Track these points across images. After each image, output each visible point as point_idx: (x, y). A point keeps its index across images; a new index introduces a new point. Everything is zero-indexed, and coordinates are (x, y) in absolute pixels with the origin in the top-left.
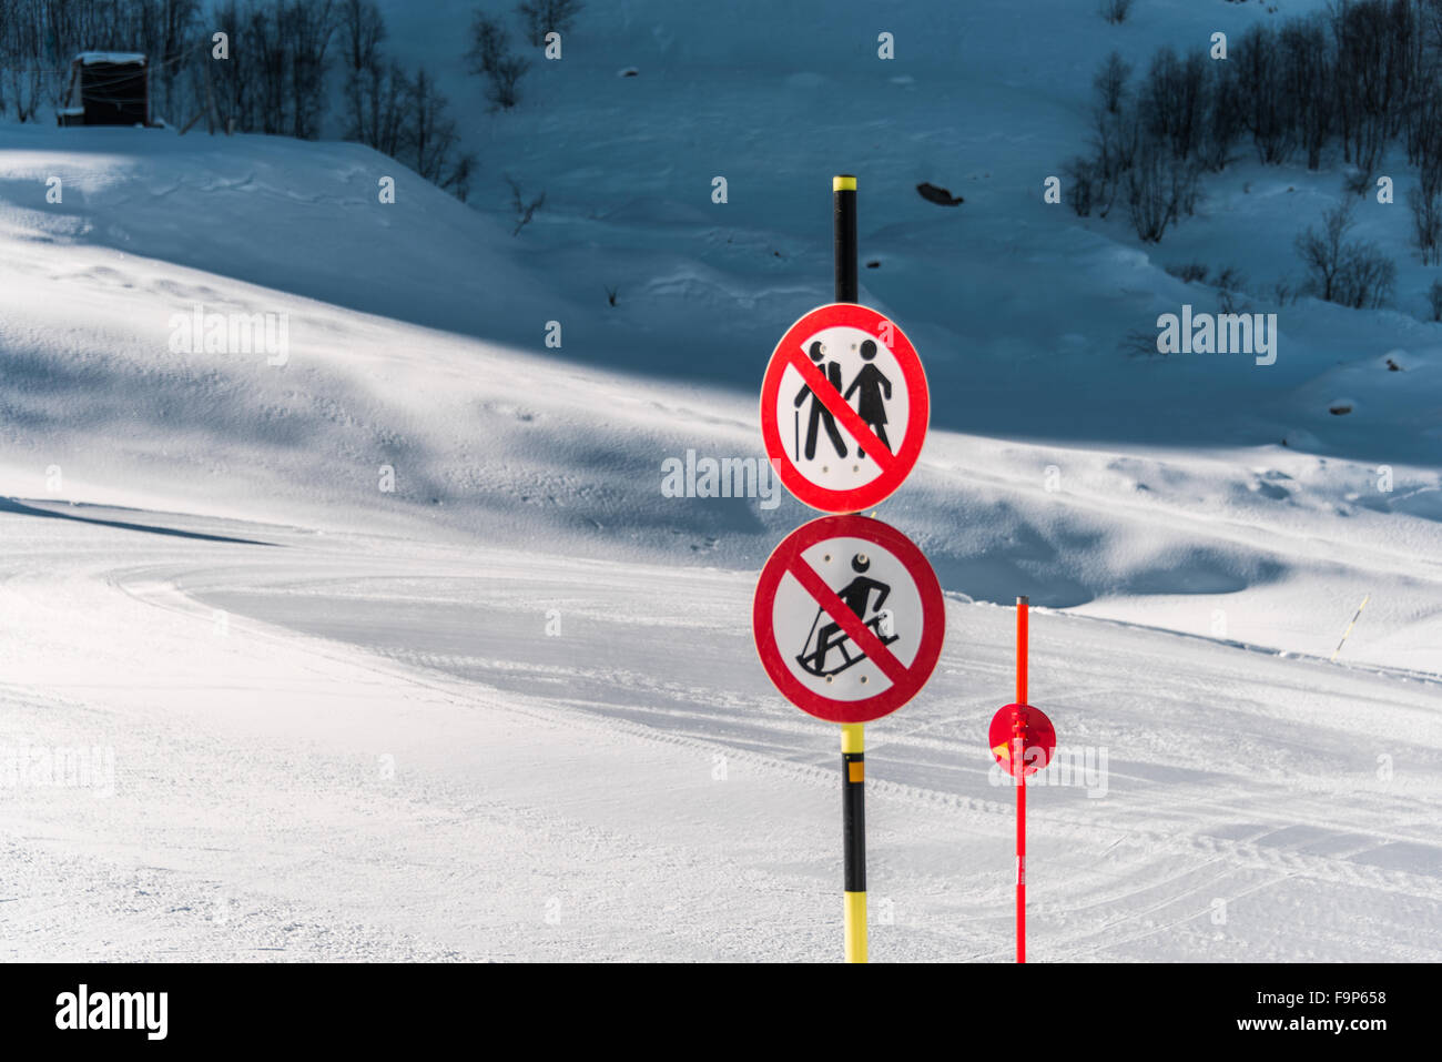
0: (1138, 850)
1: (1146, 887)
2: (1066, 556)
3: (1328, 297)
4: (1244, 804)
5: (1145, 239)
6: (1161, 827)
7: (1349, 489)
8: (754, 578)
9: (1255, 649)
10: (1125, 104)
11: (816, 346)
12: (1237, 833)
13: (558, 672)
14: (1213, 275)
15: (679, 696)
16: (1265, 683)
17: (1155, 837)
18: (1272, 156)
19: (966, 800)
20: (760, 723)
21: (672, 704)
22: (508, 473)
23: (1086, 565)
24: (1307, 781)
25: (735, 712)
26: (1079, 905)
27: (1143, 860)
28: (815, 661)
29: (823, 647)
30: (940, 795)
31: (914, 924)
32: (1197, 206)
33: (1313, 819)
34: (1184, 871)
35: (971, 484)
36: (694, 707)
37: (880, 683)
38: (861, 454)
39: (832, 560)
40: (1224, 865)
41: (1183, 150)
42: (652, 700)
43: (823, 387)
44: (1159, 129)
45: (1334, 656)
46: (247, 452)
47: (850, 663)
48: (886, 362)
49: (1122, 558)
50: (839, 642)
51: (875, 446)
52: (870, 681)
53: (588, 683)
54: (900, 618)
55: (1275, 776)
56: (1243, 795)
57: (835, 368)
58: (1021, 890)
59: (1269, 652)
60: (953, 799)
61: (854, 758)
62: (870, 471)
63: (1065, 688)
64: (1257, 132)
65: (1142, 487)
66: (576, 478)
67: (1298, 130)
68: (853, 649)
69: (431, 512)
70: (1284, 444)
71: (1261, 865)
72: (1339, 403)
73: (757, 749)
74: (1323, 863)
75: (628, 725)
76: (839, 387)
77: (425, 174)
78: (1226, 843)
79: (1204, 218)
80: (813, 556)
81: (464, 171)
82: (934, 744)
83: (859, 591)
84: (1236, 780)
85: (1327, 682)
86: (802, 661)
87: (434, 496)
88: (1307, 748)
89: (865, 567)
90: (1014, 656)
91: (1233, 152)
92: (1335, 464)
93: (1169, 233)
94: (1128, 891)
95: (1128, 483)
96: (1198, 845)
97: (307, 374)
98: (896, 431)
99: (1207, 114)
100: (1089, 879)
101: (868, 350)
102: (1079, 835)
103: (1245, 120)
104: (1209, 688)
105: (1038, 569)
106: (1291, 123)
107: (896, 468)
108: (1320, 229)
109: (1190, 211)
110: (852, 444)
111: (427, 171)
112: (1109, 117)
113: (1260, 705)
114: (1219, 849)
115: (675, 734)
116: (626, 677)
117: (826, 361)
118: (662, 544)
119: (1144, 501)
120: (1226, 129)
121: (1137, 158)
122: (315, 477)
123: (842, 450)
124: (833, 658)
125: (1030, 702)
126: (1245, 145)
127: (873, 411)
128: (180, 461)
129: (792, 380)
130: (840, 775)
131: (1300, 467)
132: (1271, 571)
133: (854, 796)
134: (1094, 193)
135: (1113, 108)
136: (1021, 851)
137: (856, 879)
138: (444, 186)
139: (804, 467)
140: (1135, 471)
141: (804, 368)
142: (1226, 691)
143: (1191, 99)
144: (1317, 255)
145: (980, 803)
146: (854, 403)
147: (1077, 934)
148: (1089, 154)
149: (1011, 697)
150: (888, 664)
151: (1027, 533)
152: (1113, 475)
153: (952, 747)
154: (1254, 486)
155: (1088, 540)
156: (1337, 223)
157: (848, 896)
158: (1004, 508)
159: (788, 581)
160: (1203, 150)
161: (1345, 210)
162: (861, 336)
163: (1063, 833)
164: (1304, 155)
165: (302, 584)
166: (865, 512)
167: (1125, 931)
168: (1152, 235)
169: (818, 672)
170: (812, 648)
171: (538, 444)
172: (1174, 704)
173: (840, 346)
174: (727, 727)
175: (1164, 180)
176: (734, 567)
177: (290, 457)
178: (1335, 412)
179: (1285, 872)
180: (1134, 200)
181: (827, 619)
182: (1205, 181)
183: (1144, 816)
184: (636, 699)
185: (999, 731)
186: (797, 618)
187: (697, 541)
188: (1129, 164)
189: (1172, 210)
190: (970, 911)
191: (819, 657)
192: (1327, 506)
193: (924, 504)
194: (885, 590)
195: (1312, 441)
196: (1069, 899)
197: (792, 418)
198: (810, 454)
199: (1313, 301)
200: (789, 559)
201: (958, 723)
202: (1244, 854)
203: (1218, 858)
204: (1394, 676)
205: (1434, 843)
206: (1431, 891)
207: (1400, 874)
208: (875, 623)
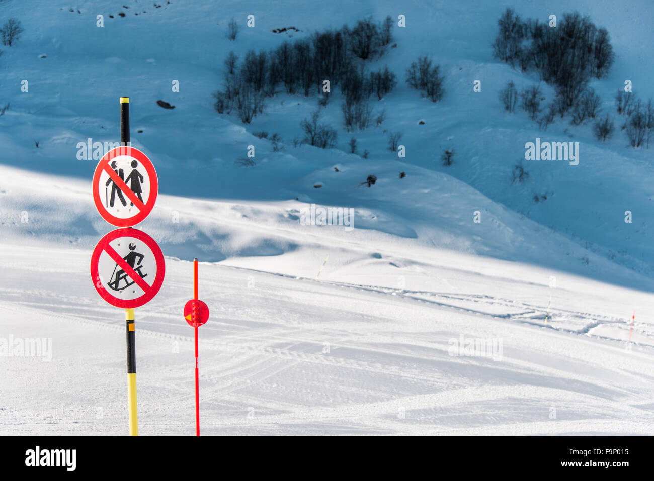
0: (243, 354)
1: (247, 367)
2: (216, 242)
3: (313, 144)
4: (284, 335)
5: (244, 122)
6: (252, 345)
8: (90, 253)
9: (287, 276)
10: (236, 71)
11: (114, 163)
12: (281, 346)
13: (16, 292)
14: (270, 136)
15: (65, 300)
16: (291, 289)
17: (250, 348)
18: (291, 91)
19: (178, 337)
20: (97, 309)
21: (62, 303)
23: (223, 246)
24: (306, 326)
25: (88, 305)
26: (221, 375)
27: (247, 357)
28: (115, 285)
29: (118, 279)
30: (168, 335)
31: (158, 385)
32: (264, 110)
33: (309, 340)
34: (261, 361)
36: (71, 304)
37: (140, 292)
38: (132, 204)
39: (121, 246)
40: (276, 358)
41: (258, 88)
42: (54, 301)
43: (117, 179)
44: (249, 80)
45: (317, 278)
47: (128, 285)
48: (141, 169)
49: (237, 243)
50: (124, 277)
51: (137, 202)
52: (137, 292)
53: (29, 295)
54: (149, 267)
55: (295, 324)
56: (283, 331)
57: (121, 171)
58: (197, 370)
59: (292, 277)
61: (131, 322)
62: (135, 211)
64: (286, 82)
65: (244, 216)
67: (301, 82)
68: (130, 280)
70: (297, 199)
71: (290, 357)
72: (318, 184)
73: (97, 320)
74: (313, 356)
75: (45, 311)
76: (123, 178)
78: (277, 350)
79: (267, 114)
80: (113, 244)
83: (131, 257)
84: (280, 326)
85: (315, 288)
86: (110, 285)
88: (307, 313)
89: (134, 248)
90: (193, 280)
91: (277, 90)
93: (253, 120)
94: (240, 369)
95: (239, 215)
96: (266, 351)
98: (145, 196)
99: (267, 75)
100: (226, 365)
101: (134, 164)
102: (221, 349)
103: (281, 77)
104: (270, 291)
105: (205, 248)
106: (298, 79)
107: (145, 210)
108: (310, 119)
109: (261, 111)
110: (128, 201)
112: (230, 76)
113: (289, 298)
114: (274, 352)
115: (64, 314)
116: (44, 293)
117: (118, 169)
118: (58, 240)
119: (245, 221)
120: (274, 81)
121: (241, 91)
123: (124, 203)
124: (122, 283)
125: (200, 298)
126: (281, 87)
127: (136, 188)
129: (105, 176)
130: (125, 328)
132: (293, 247)
133: (131, 336)
134: (225, 104)
135: (232, 72)
136: (197, 356)
137: (132, 369)
139: (110, 210)
140: (241, 210)
141: (109, 172)
142: (276, 293)
143: (261, 69)
144: (309, 128)
145: (183, 338)
146: (129, 185)
147: (221, 387)
148: (223, 90)
149: (192, 297)
150: (143, 285)
151: (201, 234)
152: (233, 212)
153: (172, 316)
154: (286, 215)
155: (224, 236)
156: (316, 116)
157: (129, 375)
158: (192, 225)
159: (104, 254)
160: (266, 89)
161: (319, 112)
162: (131, 159)
163: (215, 348)
164: (303, 91)
166: (134, 227)
167: (239, 384)
168: (247, 120)
169: (116, 289)
170: (114, 280)
172: (257, 298)
173: (124, 163)
174: (84, 311)
175: (251, 100)
176: (87, 249)
178: (316, 187)
179: (299, 360)
180: (240, 107)
181: (119, 268)
182: (267, 101)
183: (246, 341)
184: (48, 301)
185: (188, 310)
186: (108, 267)
187: (72, 239)
188: (238, 94)
189: (254, 111)
190: (180, 379)
191: (116, 283)
193: (161, 223)
194: (142, 257)
195: (308, 198)
196: (218, 373)
197: (105, 191)
198: (112, 205)
199: (307, 146)
200: (104, 245)
201: (175, 308)
202: (283, 353)
203: (274, 356)
204: (338, 285)
205: (354, 347)
206: (353, 365)
207: (341, 359)
208: (138, 269)
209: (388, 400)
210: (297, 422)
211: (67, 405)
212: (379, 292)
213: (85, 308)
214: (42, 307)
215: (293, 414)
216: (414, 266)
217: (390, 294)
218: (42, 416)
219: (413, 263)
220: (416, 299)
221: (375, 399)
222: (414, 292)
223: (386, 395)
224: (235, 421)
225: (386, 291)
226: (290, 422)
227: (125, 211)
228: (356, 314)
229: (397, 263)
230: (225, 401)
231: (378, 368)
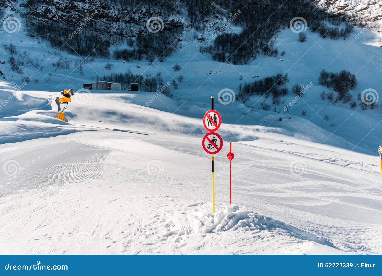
0: (243, 168)
1: (244, 172)
2: (235, 136)
3: (263, 109)
4: (254, 163)
5: (244, 103)
6: (245, 166)
7: (266, 130)
8: (202, 139)
9: (255, 147)
10: (242, 89)
11: (209, 114)
12: (254, 166)
13: (181, 149)
14: (251, 107)
16: (257, 150)
17: (245, 167)
18: (257, 94)
20: (203, 154)
21: (193, 152)
22: (176, 128)
23: (238, 138)
24: (261, 161)
25: (200, 153)
26: (237, 174)
27: (244, 169)
28: (209, 148)
29: (210, 146)
30: (222, 162)
32: (249, 99)
33: (262, 165)
34: (248, 170)
35: (225, 129)
36: (196, 152)
37: (216, 150)
38: (214, 126)
39: (211, 137)
40: (252, 170)
41: (248, 93)
42: (191, 152)
43: (210, 119)
44: (245, 91)
45: (264, 147)
46: (149, 125)
47: (213, 148)
48: (217, 116)
49: (241, 137)
50: (211, 146)
51: (215, 125)
52: (215, 150)
53: (185, 150)
54: (218, 143)
55: (258, 160)
57: (211, 117)
58: (231, 172)
59: (257, 147)
60: (223, 162)
61: (213, 158)
62: (215, 127)
63: (235, 151)
64: (256, 92)
66: (183, 128)
68: (213, 146)
69: (168, 131)
70: (259, 125)
71: (256, 170)
72: (264, 121)
73: (203, 157)
74: (263, 169)
75: (189, 154)
76: (212, 119)
77: (167, 96)
78: (252, 167)
79: (250, 101)
80: (209, 136)
81: (171, 96)
82: (221, 156)
83: (214, 140)
84: (254, 161)
85: (264, 150)
86: (207, 148)
87: (168, 130)
88: (261, 157)
89: (214, 138)
90: (230, 147)
91: (253, 94)
92: (264, 127)
93: (246, 102)
94: (242, 172)
95: (242, 129)
96: (250, 168)
97: (155, 117)
98: (218, 123)
99: (250, 90)
100: (238, 171)
101: (215, 115)
102: (237, 166)
103: (254, 90)
105: (232, 138)
106: (260, 91)
107: (218, 127)
108: (262, 102)
109: (249, 100)
110: (213, 125)
111: (168, 96)
112: (240, 90)
113: (256, 152)
114: (252, 168)
115: (194, 155)
116: (189, 149)
117: (210, 116)
118: (192, 135)
119: (244, 131)
120: (252, 91)
121: (243, 94)
122: (155, 128)
123: (212, 125)
124: (211, 147)
125: (232, 152)
126: (255, 93)
127: (215, 121)
128: (141, 126)
129: (207, 118)
130: (211, 160)
131: (260, 127)
132: (257, 138)
133: (213, 162)
134: (238, 98)
135: (240, 89)
136: (231, 168)
137: (213, 171)
138: (169, 97)
139: (208, 127)
140: (242, 128)
141: (208, 117)
142: (252, 151)
143: (249, 88)
144: (262, 105)
145: (226, 163)
146: (213, 120)
147: (236, 177)
148: (238, 94)
149: (230, 152)
150: (217, 148)
151: (231, 134)
152: (240, 128)
153: (223, 157)
154: (255, 129)
155: (237, 135)
156: (264, 101)
157: (212, 173)
158: (229, 131)
159: (206, 139)
160: (250, 93)
162: (214, 113)
163: (235, 166)
164: (261, 94)
165: (154, 139)
166: (215, 132)
167: (241, 177)
168: (244, 102)
169: (209, 149)
170: (208, 146)
171: (179, 125)
172: (247, 152)
173: (212, 114)
175: (246, 97)
176: (200, 138)
177: (153, 126)
179: (259, 170)
180: (243, 99)
181: (210, 143)
182: (250, 97)
183: (244, 164)
184: (189, 151)
185: (228, 155)
186: (207, 143)
187: (196, 135)
188: (242, 95)
189: (247, 100)
190: (225, 174)
191: (209, 147)
192: (263, 131)
193: (220, 131)
194: (216, 140)
195: (262, 125)
196: (236, 173)
197: (207, 122)
198: (208, 126)
199: (262, 110)
200: (206, 137)
201: (224, 154)
202: (254, 168)
203: (252, 169)
204: (271, 150)
205: (275, 168)
206: (275, 173)
207: (271, 171)
208: (215, 144)
209: (285, 183)
210: (258, 188)
211: (194, 180)
212: (283, 152)
213: (199, 154)
214: (188, 153)
215: (257, 186)
216: (293, 145)
217: (286, 152)
218: (188, 183)
219: (292, 144)
220: (294, 154)
221: (281, 183)
222: (293, 152)
223: (284, 182)
224: (240, 187)
225: (285, 152)
226: (256, 188)
227: (212, 127)
228: (276, 158)
229: (288, 144)
230: (237, 181)
231: (282, 174)
